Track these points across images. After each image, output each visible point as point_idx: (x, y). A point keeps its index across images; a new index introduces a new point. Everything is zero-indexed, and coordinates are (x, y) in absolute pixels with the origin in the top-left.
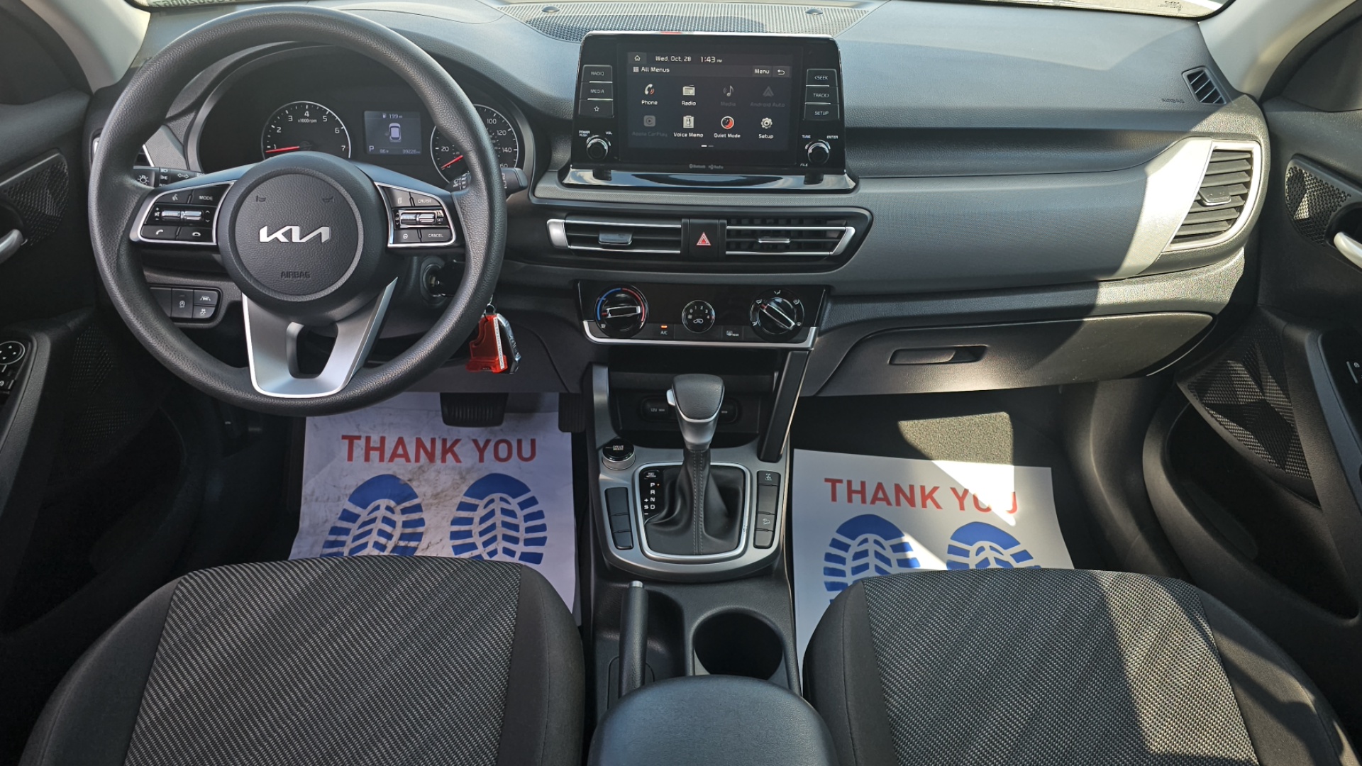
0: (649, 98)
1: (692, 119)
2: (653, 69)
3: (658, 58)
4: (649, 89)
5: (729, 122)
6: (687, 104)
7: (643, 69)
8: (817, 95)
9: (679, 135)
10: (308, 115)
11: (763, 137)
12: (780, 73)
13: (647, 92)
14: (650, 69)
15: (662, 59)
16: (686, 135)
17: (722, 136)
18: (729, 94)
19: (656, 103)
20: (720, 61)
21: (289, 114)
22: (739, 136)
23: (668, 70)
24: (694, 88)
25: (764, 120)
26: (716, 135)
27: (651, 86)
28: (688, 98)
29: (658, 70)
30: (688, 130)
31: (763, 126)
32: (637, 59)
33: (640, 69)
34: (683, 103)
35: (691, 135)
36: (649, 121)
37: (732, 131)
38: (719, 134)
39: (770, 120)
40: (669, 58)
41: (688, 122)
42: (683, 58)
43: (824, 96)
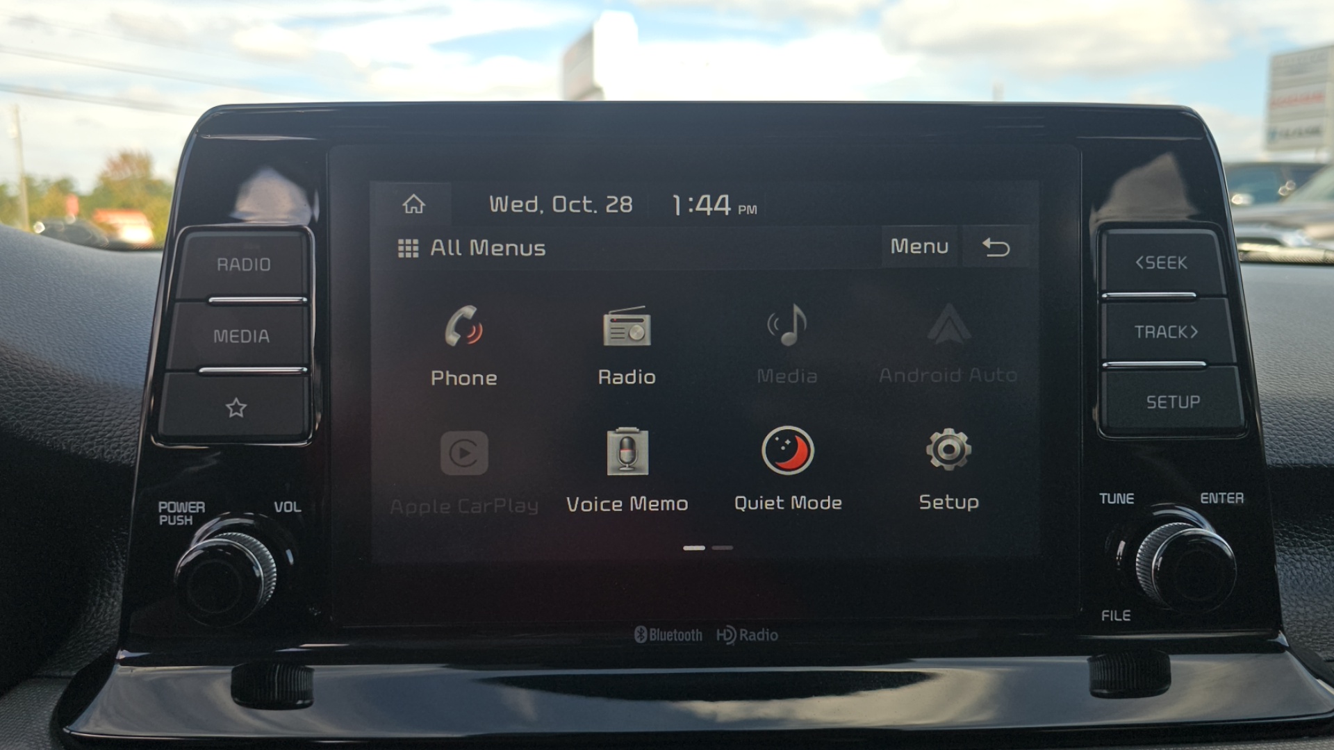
0: (460, 359)
1: (642, 438)
2: (478, 247)
3: (498, 204)
4: (463, 325)
5: (793, 449)
6: (619, 379)
7: (438, 247)
8: (1150, 331)
9: (590, 506)
11: (937, 504)
12: (994, 249)
13: (452, 338)
14: (465, 247)
15: (517, 206)
16: (617, 506)
17: (768, 505)
18: (788, 338)
19: (491, 380)
20: (752, 210)
22: (837, 504)
23: (540, 250)
24: (647, 318)
25: (936, 436)
26: (742, 504)
27: (469, 311)
28: (626, 358)
29: (497, 250)
30: (626, 486)
31: (936, 463)
32: (414, 205)
33: (425, 247)
34: (604, 375)
35: (638, 503)
36: (464, 453)
37: (808, 484)
38: (753, 498)
39: (963, 437)
40: (545, 203)
41: (626, 454)
42: (600, 203)
43: (1175, 332)
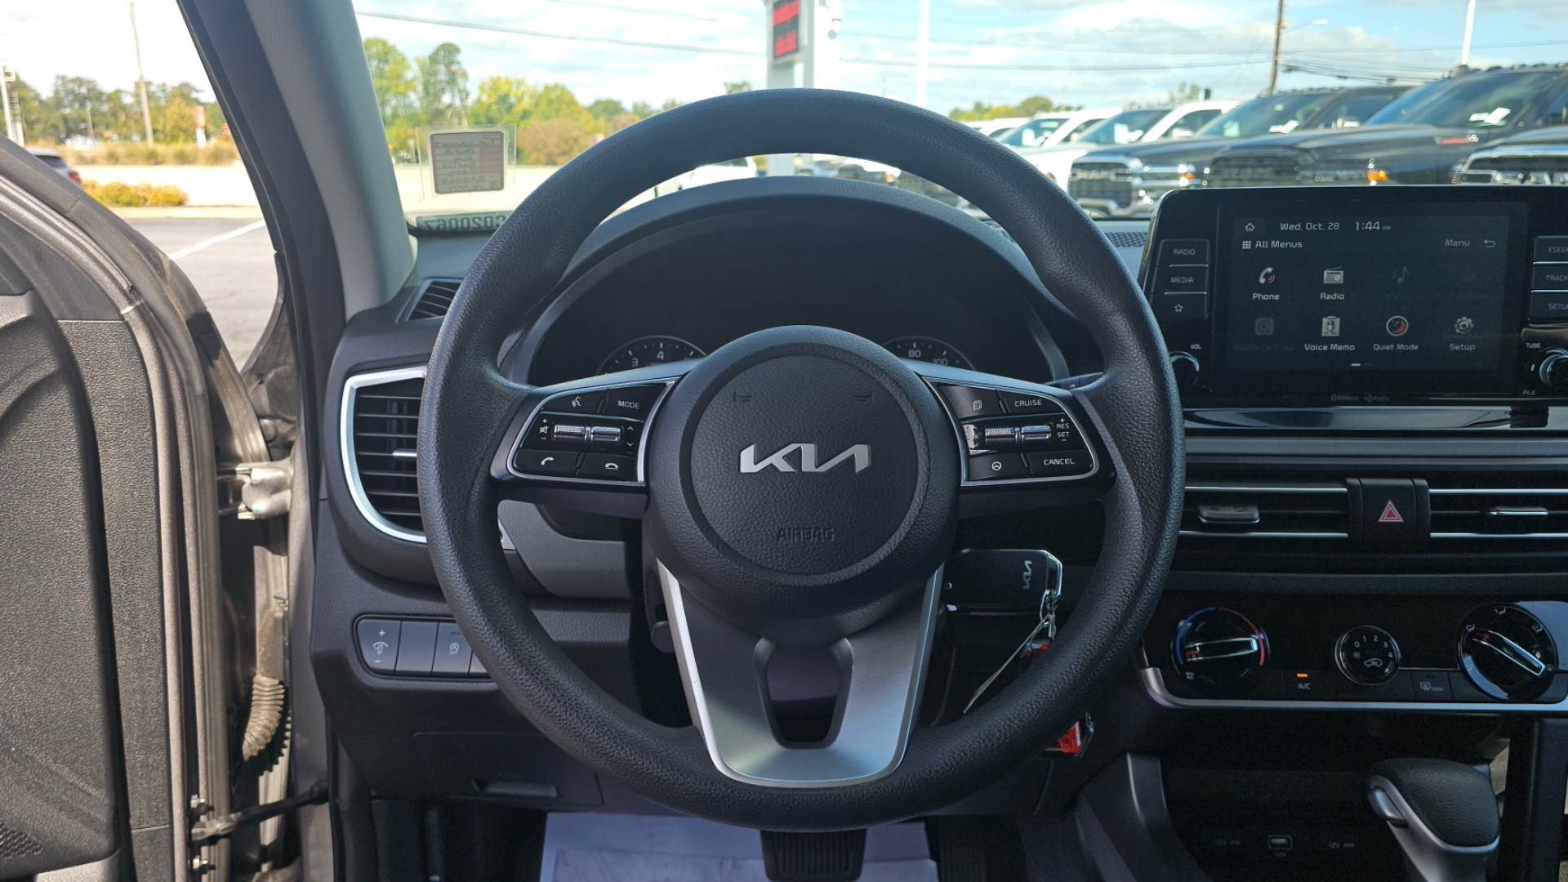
0: (1265, 289)
1: (1337, 321)
2: (1275, 244)
3: (1284, 227)
4: (1267, 276)
5: (1399, 325)
6: (1329, 297)
7: (1259, 244)
8: (1552, 278)
9: (1314, 348)
10: (662, 357)
11: (1457, 348)
12: (1488, 244)
13: (1262, 281)
14: (1270, 244)
15: (1292, 227)
16: (1325, 348)
17: (1388, 348)
18: (1400, 280)
19: (1277, 297)
20: (1389, 228)
21: (634, 356)
22: (1416, 348)
23: (1300, 245)
24: (1342, 272)
25: (1459, 320)
26: (1377, 347)
27: (1270, 270)
28: (1332, 288)
29: (1282, 245)
30: (1329, 340)
31: (1458, 331)
32: (1250, 227)
33: (1253, 245)
34: (1323, 296)
35: (1333, 347)
36: (1264, 326)
37: (1405, 340)
38: (1381, 345)
39: (1470, 321)
40: (1303, 226)
41: (1330, 327)
42: (1325, 226)
43: (1563, 278)
